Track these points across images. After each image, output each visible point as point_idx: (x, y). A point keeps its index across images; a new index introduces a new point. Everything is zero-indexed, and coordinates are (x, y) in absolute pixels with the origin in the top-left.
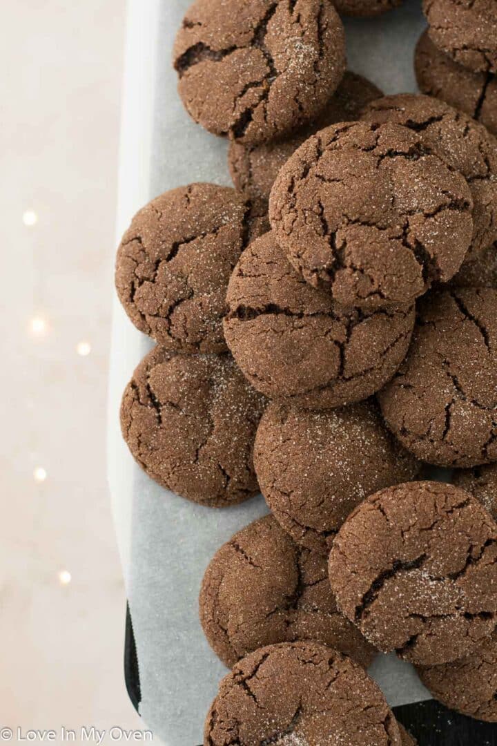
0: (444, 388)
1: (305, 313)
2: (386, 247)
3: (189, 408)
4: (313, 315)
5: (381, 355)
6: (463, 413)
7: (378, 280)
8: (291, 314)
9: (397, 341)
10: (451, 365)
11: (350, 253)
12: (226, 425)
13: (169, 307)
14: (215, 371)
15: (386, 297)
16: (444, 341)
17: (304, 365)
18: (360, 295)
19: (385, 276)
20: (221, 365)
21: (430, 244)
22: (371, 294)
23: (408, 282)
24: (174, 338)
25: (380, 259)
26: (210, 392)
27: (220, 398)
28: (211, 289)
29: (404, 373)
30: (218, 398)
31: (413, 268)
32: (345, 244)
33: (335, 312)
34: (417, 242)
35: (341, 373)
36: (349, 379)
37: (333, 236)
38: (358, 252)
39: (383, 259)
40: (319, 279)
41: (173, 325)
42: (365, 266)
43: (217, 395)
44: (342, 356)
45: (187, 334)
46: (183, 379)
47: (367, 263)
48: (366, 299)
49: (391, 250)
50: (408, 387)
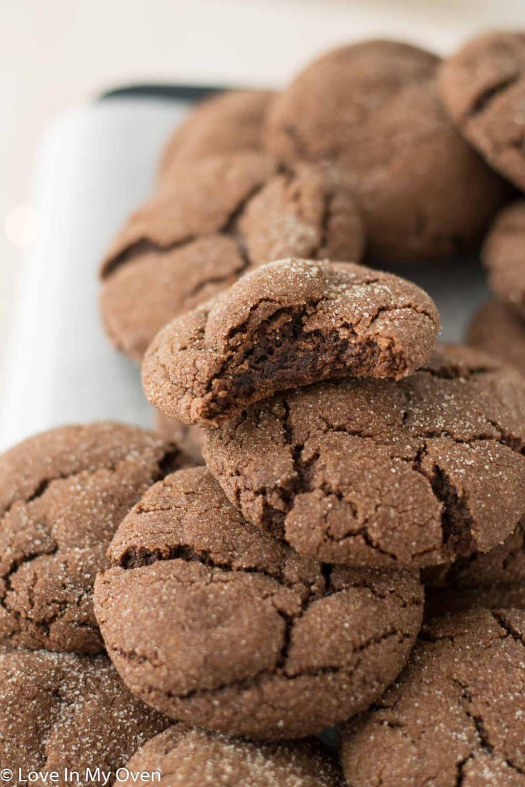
0: (459, 731)
1: (236, 564)
2: (385, 465)
3: (10, 727)
4: (249, 570)
5: (355, 650)
6: (487, 774)
7: (365, 511)
8: (212, 564)
9: (384, 637)
10: (473, 699)
11: (324, 467)
12: (69, 762)
13: (12, 561)
14: (69, 678)
15: (374, 544)
16: (466, 662)
17: (220, 633)
18: (330, 532)
19: (377, 507)
20: (78, 671)
21: (459, 474)
22: (349, 534)
23: (414, 523)
24: (9, 611)
25: (372, 481)
26: (52, 710)
27: (68, 722)
28: (88, 542)
29: (392, 704)
30: (65, 721)
31: (426, 503)
32: (316, 456)
33: (287, 572)
34: (437, 469)
35: (280, 664)
36: (294, 677)
37: (299, 448)
38: (336, 465)
39: (377, 483)
40: (266, 505)
41: (13, 590)
42: (345, 487)
43: (64, 718)
44: (287, 636)
45: (32, 605)
46: (10, 681)
47: (350, 484)
48: (341, 543)
49: (393, 470)
50: (393, 725)
